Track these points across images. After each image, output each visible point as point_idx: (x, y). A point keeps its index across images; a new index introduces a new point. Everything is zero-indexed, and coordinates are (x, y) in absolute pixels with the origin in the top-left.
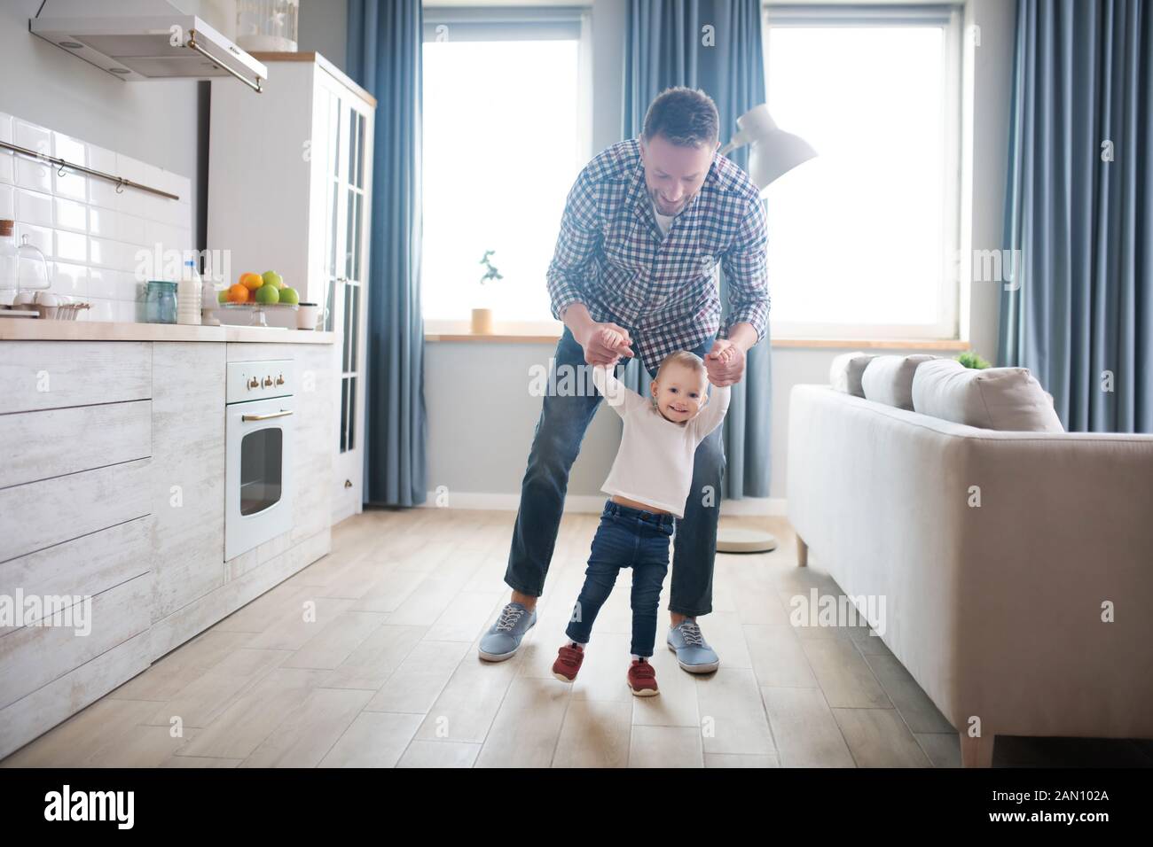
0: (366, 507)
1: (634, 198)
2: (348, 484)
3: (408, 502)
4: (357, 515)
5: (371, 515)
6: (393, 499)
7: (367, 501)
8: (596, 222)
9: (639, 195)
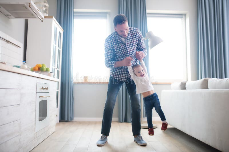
0: (60, 121)
1: (117, 38)
2: (57, 116)
3: (70, 120)
4: (58, 123)
5: (61, 123)
6: (66, 119)
7: (60, 120)
8: (112, 47)
9: (118, 37)
